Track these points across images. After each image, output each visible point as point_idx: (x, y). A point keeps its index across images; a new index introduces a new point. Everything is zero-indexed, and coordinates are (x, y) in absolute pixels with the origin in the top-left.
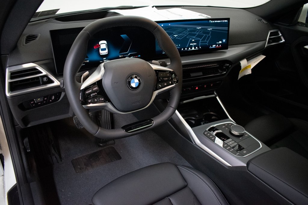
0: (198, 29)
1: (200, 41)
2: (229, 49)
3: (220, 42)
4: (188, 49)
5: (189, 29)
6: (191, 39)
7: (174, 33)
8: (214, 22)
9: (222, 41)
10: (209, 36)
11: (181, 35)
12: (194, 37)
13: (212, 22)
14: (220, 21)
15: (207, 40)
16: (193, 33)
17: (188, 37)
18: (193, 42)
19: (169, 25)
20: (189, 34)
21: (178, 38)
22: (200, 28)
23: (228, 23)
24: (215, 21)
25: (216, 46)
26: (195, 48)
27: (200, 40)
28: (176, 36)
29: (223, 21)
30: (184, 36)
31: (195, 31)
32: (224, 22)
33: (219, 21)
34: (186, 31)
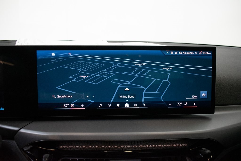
0: (137, 67)
1: (144, 93)
2: (216, 113)
3: (194, 97)
4: (114, 104)
5: (115, 64)
6: (122, 86)
7: (80, 70)
8: (176, 53)
9: (199, 95)
10: (166, 84)
11: (97, 77)
12: (129, 83)
13: (172, 53)
14: (192, 53)
15: (162, 90)
16: (125, 73)
17: (115, 81)
18: (126, 93)
19: (70, 54)
20: (118, 76)
21: (90, 81)
22: (144, 64)
23: (211, 57)
24: (180, 53)
25: (182, 105)
26: (131, 105)
27: (144, 89)
28: (84, 77)
29: (200, 53)
30: (104, 78)
31: (131, 70)
32: (203, 55)
33: (189, 53)
34: (110, 70)
